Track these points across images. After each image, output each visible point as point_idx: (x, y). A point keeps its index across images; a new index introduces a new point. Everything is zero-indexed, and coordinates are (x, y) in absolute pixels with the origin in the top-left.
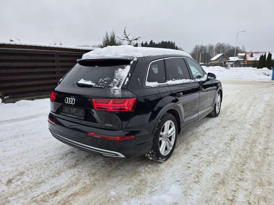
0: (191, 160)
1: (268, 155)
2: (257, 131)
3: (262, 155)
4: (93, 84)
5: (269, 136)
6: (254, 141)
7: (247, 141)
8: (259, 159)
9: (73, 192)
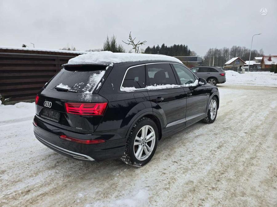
0: (169, 166)
1: (253, 165)
2: (250, 139)
3: (245, 165)
4: (69, 89)
5: (261, 145)
6: (243, 150)
7: (235, 149)
8: (241, 169)
9: (44, 192)
